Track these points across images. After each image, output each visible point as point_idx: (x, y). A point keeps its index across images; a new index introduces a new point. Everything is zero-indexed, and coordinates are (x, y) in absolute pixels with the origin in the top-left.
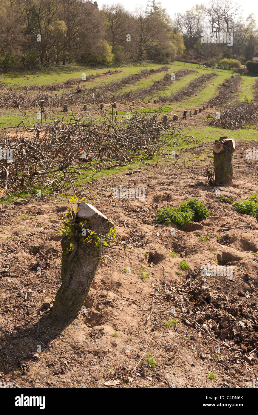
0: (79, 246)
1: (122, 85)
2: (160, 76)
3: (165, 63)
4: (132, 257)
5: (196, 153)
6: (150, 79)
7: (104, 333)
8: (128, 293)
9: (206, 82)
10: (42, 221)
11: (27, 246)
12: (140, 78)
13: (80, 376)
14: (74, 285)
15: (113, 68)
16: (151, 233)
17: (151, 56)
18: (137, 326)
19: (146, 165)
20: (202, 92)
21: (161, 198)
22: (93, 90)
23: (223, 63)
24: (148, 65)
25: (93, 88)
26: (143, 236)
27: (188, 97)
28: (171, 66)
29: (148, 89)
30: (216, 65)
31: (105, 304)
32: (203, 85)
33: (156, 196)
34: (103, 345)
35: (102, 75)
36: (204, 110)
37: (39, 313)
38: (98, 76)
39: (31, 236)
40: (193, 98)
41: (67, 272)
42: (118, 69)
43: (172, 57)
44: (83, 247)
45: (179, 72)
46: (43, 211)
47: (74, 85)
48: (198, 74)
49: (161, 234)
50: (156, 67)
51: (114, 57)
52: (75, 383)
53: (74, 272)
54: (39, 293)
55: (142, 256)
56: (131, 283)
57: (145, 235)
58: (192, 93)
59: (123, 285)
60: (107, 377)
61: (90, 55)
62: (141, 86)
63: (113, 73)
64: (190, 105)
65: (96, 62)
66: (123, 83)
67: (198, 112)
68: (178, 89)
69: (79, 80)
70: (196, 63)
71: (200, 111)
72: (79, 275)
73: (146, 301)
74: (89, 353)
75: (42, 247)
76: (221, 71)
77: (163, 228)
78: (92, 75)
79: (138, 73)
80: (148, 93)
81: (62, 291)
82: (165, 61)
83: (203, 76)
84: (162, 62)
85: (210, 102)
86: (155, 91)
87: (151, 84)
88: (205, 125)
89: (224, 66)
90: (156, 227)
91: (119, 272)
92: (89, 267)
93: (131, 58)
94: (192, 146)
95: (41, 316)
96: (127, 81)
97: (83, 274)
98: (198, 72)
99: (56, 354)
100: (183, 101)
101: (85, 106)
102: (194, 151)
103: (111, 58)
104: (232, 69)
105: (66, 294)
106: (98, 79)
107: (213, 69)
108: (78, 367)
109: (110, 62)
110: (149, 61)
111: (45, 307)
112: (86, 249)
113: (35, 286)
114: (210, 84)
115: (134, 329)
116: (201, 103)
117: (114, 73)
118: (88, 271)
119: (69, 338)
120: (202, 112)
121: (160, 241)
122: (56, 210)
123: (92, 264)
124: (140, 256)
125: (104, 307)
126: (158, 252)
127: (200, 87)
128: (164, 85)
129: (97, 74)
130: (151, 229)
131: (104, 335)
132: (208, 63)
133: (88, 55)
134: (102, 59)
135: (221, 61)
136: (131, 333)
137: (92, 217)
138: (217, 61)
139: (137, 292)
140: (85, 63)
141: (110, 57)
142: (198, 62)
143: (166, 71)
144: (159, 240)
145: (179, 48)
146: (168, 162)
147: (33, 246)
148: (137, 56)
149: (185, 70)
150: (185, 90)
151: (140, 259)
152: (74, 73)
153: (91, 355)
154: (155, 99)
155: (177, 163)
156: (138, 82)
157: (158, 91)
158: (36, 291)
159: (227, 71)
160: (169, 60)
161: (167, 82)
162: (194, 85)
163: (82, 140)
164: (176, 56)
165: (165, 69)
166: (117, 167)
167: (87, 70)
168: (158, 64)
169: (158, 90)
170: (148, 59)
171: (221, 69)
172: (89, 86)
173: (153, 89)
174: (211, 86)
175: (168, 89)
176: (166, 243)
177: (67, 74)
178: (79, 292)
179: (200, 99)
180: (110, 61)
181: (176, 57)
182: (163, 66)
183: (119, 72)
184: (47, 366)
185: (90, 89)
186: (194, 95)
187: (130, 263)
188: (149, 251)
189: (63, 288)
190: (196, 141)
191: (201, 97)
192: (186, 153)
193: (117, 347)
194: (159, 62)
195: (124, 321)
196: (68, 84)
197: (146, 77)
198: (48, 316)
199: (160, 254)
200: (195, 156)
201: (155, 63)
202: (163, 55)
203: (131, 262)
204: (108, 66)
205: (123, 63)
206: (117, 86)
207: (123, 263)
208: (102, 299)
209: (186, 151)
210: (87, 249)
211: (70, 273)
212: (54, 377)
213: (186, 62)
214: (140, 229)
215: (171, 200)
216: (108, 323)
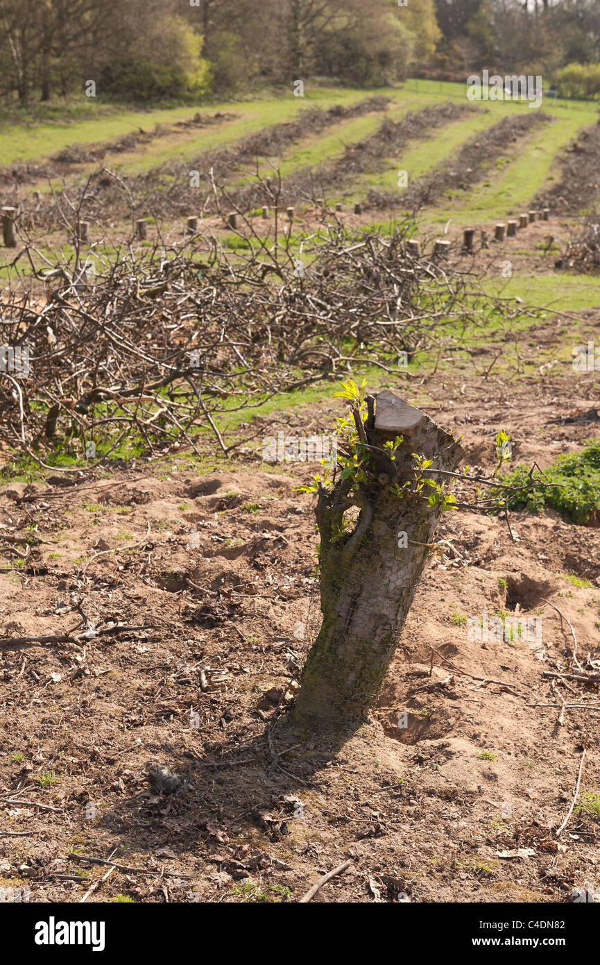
0: (375, 511)
1: (243, 158)
2: (363, 127)
3: (376, 86)
4: (466, 588)
5: (541, 343)
6: (332, 138)
7: (454, 754)
8: (482, 669)
9: (515, 140)
10: (161, 516)
11: (150, 573)
12: (299, 137)
13: (427, 841)
14: (361, 627)
15: (208, 105)
16: (494, 534)
17: (330, 63)
18: (535, 739)
19: (400, 377)
20: (507, 173)
21: (486, 453)
22: (150, 178)
23: (566, 79)
24: (321, 93)
25: (150, 172)
26: (471, 541)
27: (460, 192)
28: (399, 94)
29: (328, 170)
30: (545, 85)
31: (430, 690)
32: (509, 151)
33: (470, 447)
34: (462, 778)
35: (174, 129)
36: (524, 230)
37: (256, 714)
38: (160, 132)
39: (147, 549)
40: (478, 194)
41: (340, 589)
42: (224, 109)
43: (398, 64)
44: (388, 515)
45: (427, 111)
46: (147, 493)
47: (85, 165)
48: (487, 117)
49: (523, 535)
50: (350, 98)
51: (210, 71)
52: (419, 853)
53: (362, 588)
54: (236, 674)
55: (491, 585)
56: (484, 647)
57: (477, 538)
58: (472, 179)
59: (461, 649)
60: (498, 842)
61: (131, 65)
62: (303, 161)
63: (209, 122)
64: (471, 216)
65: (150, 88)
66: (244, 153)
67: (505, 234)
68: (426, 169)
69: (98, 148)
71: (512, 230)
72: (377, 596)
73: (535, 687)
74: (430, 796)
75: (193, 573)
76: (561, 106)
77: (524, 520)
78: (142, 132)
79: (291, 121)
80: (329, 183)
81: (327, 644)
82: (375, 78)
83: (505, 121)
84: (367, 83)
85: (537, 204)
86: (350, 175)
87: (338, 153)
88: (540, 269)
89: (572, 90)
90: (504, 518)
91: (438, 623)
92: (401, 573)
93: (264, 73)
94: (523, 324)
95: (265, 720)
96: (256, 148)
97: (388, 592)
98: (487, 112)
99: (341, 798)
100: (449, 204)
101: (140, 225)
102: (534, 337)
103: (201, 72)
105: (341, 650)
106: (160, 144)
108: (412, 824)
109: (197, 88)
110: (323, 79)
111: (271, 699)
112: (397, 518)
113: (218, 660)
114: (528, 147)
115: (531, 745)
116: (508, 209)
117: (212, 123)
118: (399, 583)
119: (363, 764)
120: (518, 235)
121: (527, 553)
122: (186, 491)
123: (410, 564)
124: (484, 585)
125: (431, 698)
126: (531, 575)
127: (499, 159)
128: (379, 156)
129: (158, 127)
130: (490, 524)
131: (454, 757)
133: (124, 66)
134: (170, 78)
135: (560, 73)
136: (526, 754)
137: (416, 428)
138: (547, 74)
139: (504, 669)
140: (115, 92)
141: (197, 72)
143: (383, 109)
144: (522, 550)
145: (422, 36)
146: (462, 368)
147: (168, 571)
148: (286, 64)
149: (445, 106)
150: (449, 169)
151: (488, 592)
152: (79, 126)
153: (434, 799)
154: (356, 200)
155: (492, 372)
156: (293, 148)
157: (362, 175)
158: (227, 670)
159: (582, 105)
160: (391, 74)
161: (387, 147)
162: (478, 151)
163: (199, 306)
164: (410, 60)
165: (378, 105)
166: (313, 385)
167: (123, 115)
168: (356, 88)
169: (361, 171)
170: (320, 74)
171: (560, 97)
172: (134, 164)
173: (345, 171)
174: (535, 154)
175: (394, 168)
176: (543, 557)
177: (58, 131)
178: (373, 647)
179: (502, 197)
180: (196, 85)
181: (413, 64)
182: (371, 94)
183: (228, 120)
184: (330, 822)
185: (139, 176)
186: (480, 185)
187: (463, 601)
188: (505, 575)
189: (330, 635)
190: (531, 310)
191: (505, 188)
192: (513, 344)
193: (500, 782)
194: (359, 81)
195: (496, 728)
196: (64, 160)
197: (318, 133)
198: (286, 720)
199: (537, 580)
200: (541, 351)
201: (343, 85)
202: (369, 60)
203: (465, 598)
204: (189, 101)
205: (236, 90)
206: (225, 164)
207: (443, 600)
208: (418, 681)
209: (508, 338)
210: (400, 518)
211: (350, 591)
212: (359, 843)
213: (446, 79)
214: (459, 526)
215: (521, 457)
216: (453, 733)
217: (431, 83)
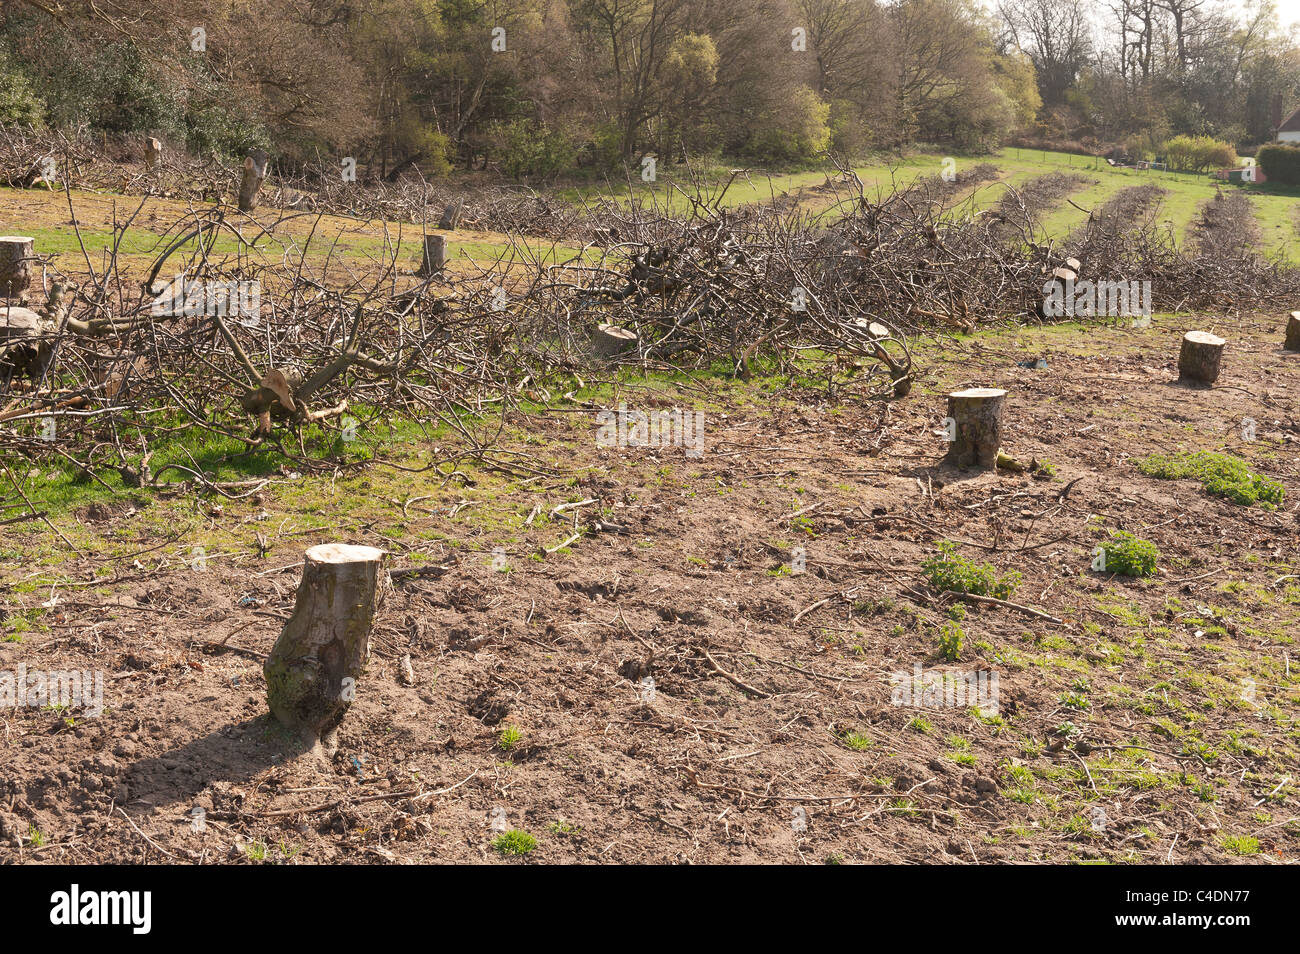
3: (977, 154)
15: (835, 171)
23: (1173, 151)
24: (926, 159)
28: (1003, 162)
30: (1151, 157)
35: (812, 193)
43: (1000, 131)
48: (1100, 188)
51: (832, 137)
65: (778, 153)
70: (1079, 152)
76: (1171, 179)
82: (978, 146)
84: (967, 151)
89: (1179, 163)
93: (874, 140)
98: (1097, 183)
103: (824, 140)
104: (1205, 170)
107: (1144, 173)
109: (819, 154)
110: (925, 145)
132: (1121, 150)
134: (798, 145)
135: (1166, 145)
138: (1153, 145)
141: (820, 140)
142: (1085, 149)
145: (1025, 104)
148: (892, 131)
149: (1055, 176)
159: (1192, 178)
160: (992, 141)
164: (1012, 128)
165: (988, 174)
170: (919, 140)
171: (1169, 170)
180: (819, 151)
181: (1012, 132)
194: (959, 149)
202: (972, 127)
204: (812, 167)
205: (852, 156)
213: (1047, 148)
217: (1030, 151)
